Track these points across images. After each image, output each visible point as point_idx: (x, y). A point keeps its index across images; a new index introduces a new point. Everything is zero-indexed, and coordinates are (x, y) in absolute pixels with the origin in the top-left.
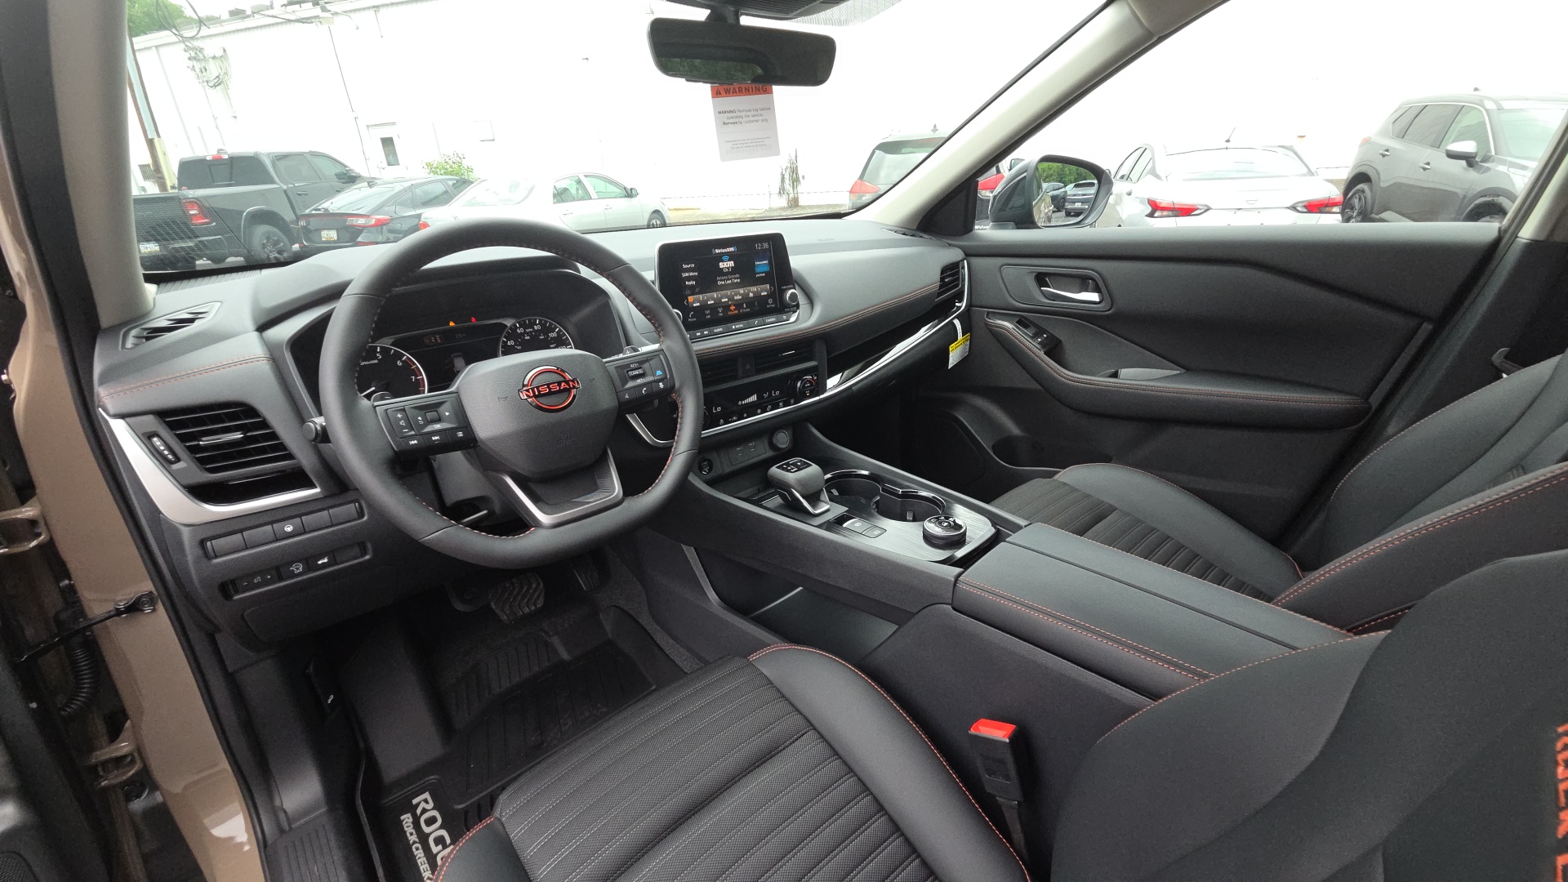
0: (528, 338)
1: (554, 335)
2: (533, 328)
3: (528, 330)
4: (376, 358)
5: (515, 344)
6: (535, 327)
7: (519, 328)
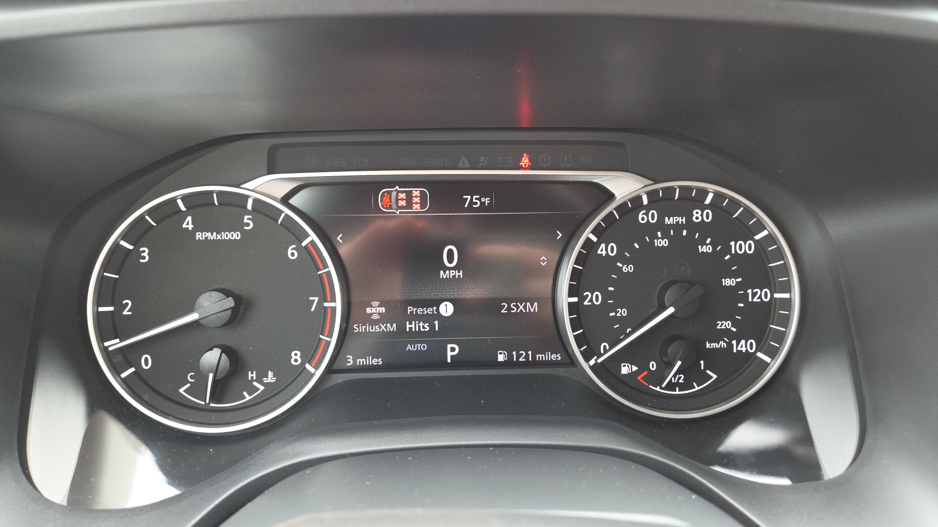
0: (664, 243)
1: (743, 247)
2: (689, 217)
3: (669, 221)
4: (238, 226)
5: (620, 257)
6: (697, 215)
7: (648, 208)
